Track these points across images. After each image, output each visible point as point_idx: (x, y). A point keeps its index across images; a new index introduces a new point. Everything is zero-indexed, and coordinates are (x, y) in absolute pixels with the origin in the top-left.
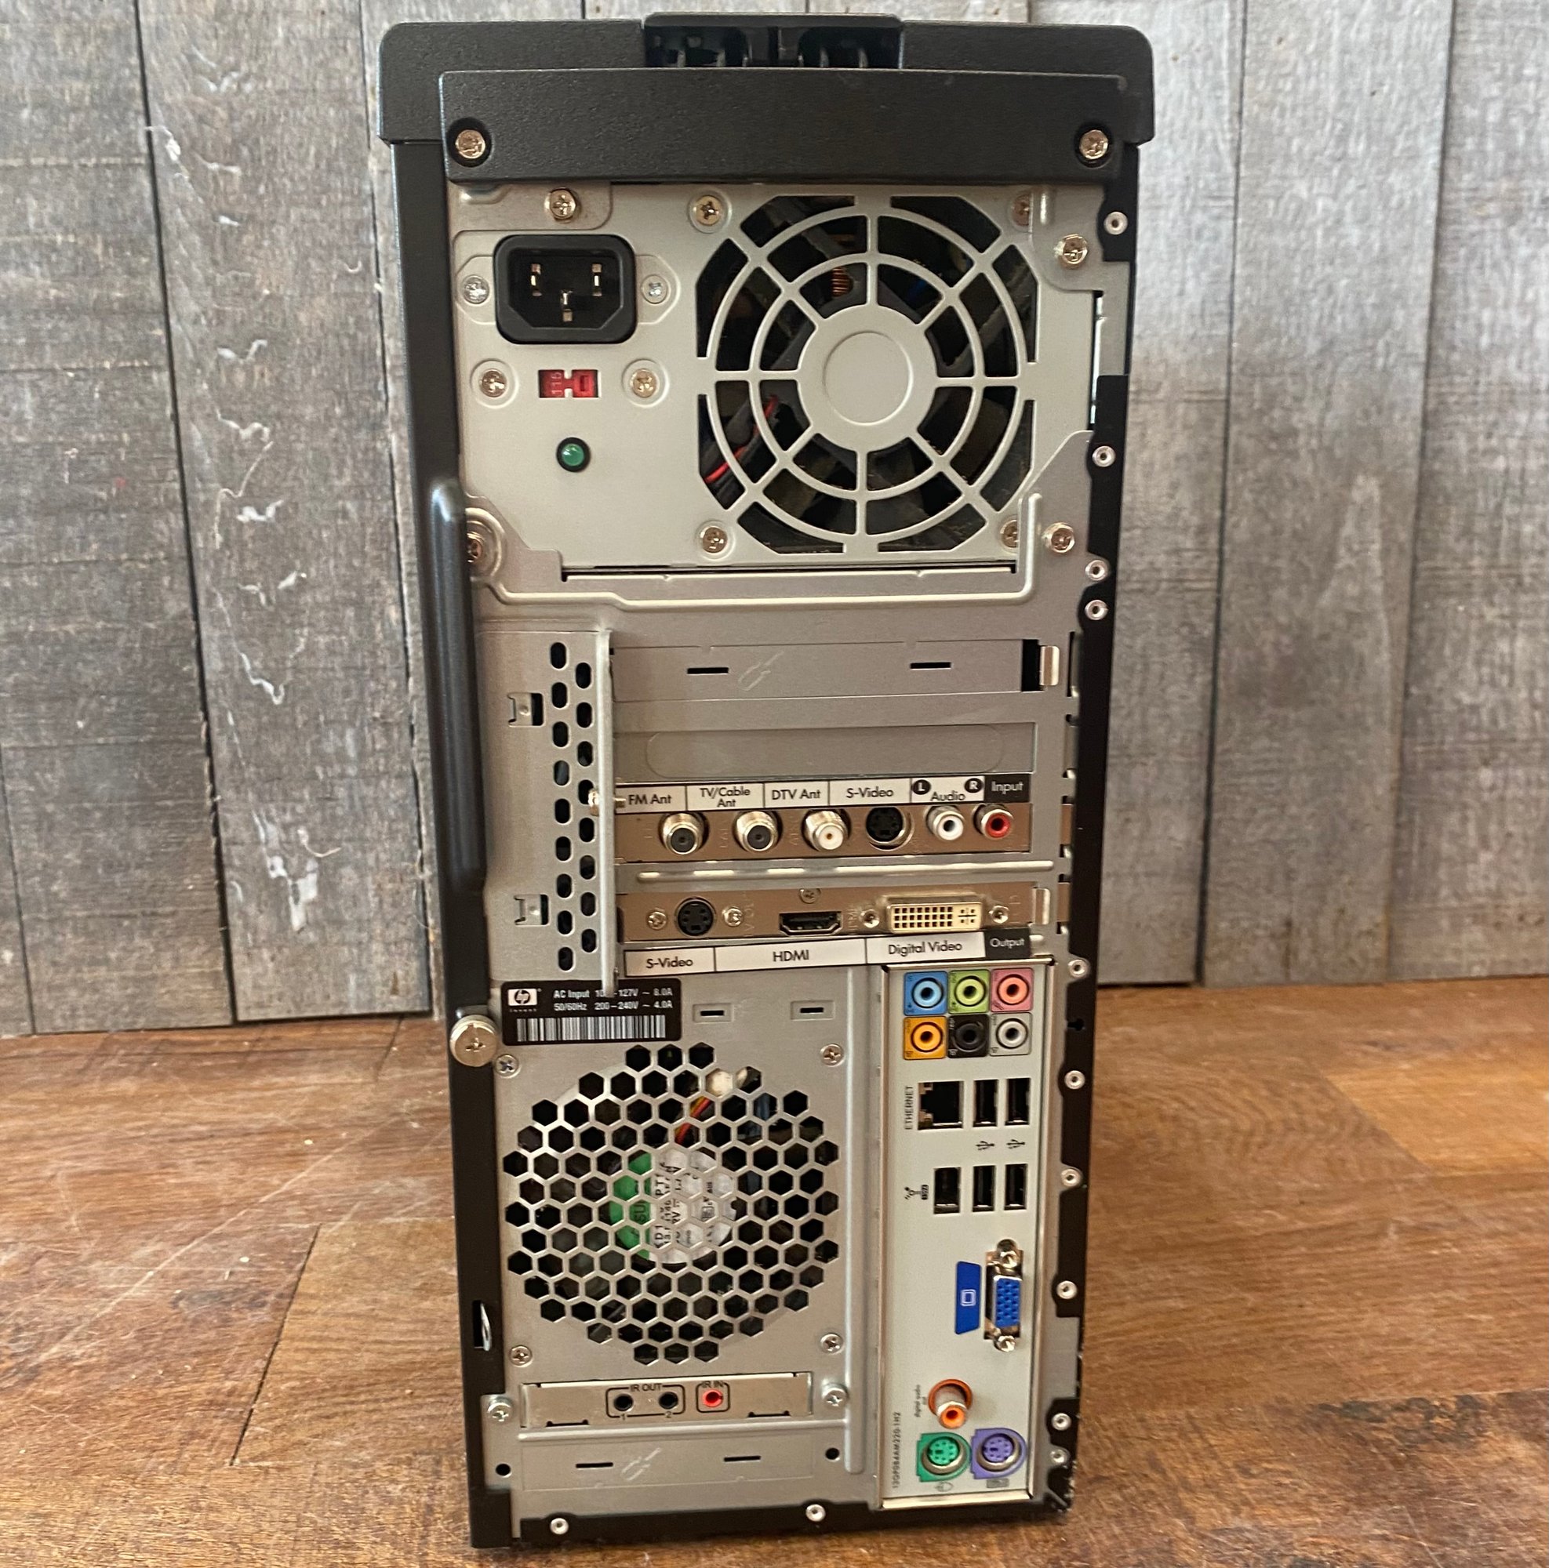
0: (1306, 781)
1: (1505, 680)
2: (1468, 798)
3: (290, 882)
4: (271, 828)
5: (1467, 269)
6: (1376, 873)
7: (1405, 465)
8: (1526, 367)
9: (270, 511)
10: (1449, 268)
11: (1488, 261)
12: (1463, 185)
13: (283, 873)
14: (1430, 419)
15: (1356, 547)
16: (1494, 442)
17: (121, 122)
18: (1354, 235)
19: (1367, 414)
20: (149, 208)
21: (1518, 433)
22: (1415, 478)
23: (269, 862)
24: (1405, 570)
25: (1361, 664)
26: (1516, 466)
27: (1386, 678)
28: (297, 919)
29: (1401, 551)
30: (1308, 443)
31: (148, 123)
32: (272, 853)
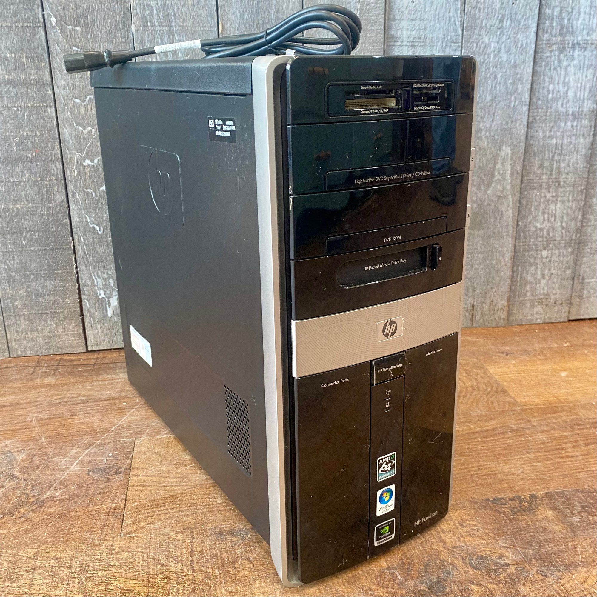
0: (481, 256)
1: (553, 219)
2: (538, 261)
3: (107, 300)
4: (99, 280)
5: (545, 70)
6: (504, 288)
7: (520, 142)
8: (564, 106)
9: (96, 161)
10: (538, 69)
11: (552, 67)
12: (545, 39)
13: (104, 296)
14: (530, 125)
15: (501, 172)
16: (552, 133)
17: (32, 9)
18: (504, 57)
19: (507, 123)
20: (45, 44)
21: (561, 130)
22: (524, 147)
23: (98, 292)
24: (519, 181)
25: (502, 214)
26: (560, 142)
27: (510, 219)
28: (110, 313)
29: (518, 173)
30: (485, 134)
31: (43, 10)
32: (100, 289)
